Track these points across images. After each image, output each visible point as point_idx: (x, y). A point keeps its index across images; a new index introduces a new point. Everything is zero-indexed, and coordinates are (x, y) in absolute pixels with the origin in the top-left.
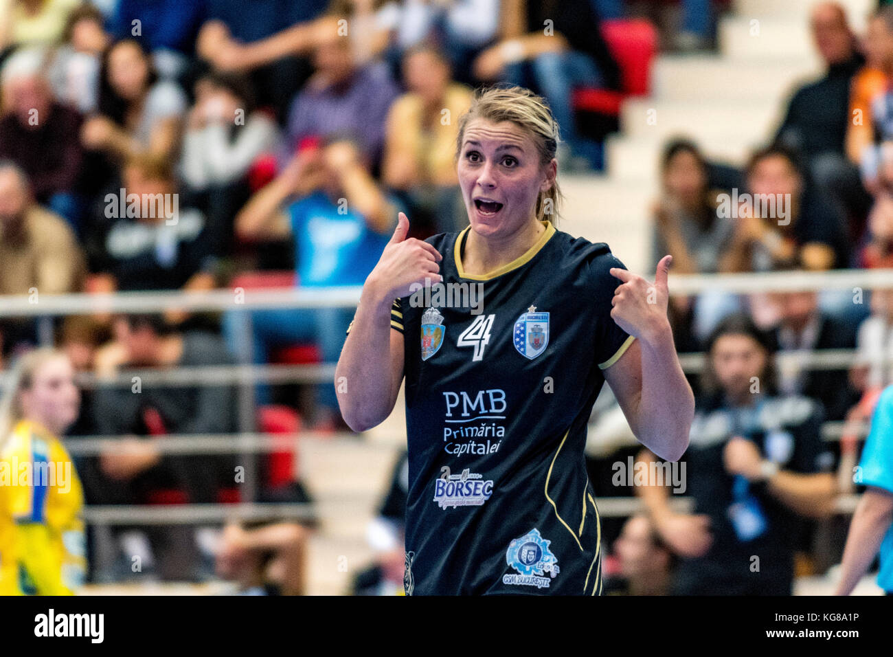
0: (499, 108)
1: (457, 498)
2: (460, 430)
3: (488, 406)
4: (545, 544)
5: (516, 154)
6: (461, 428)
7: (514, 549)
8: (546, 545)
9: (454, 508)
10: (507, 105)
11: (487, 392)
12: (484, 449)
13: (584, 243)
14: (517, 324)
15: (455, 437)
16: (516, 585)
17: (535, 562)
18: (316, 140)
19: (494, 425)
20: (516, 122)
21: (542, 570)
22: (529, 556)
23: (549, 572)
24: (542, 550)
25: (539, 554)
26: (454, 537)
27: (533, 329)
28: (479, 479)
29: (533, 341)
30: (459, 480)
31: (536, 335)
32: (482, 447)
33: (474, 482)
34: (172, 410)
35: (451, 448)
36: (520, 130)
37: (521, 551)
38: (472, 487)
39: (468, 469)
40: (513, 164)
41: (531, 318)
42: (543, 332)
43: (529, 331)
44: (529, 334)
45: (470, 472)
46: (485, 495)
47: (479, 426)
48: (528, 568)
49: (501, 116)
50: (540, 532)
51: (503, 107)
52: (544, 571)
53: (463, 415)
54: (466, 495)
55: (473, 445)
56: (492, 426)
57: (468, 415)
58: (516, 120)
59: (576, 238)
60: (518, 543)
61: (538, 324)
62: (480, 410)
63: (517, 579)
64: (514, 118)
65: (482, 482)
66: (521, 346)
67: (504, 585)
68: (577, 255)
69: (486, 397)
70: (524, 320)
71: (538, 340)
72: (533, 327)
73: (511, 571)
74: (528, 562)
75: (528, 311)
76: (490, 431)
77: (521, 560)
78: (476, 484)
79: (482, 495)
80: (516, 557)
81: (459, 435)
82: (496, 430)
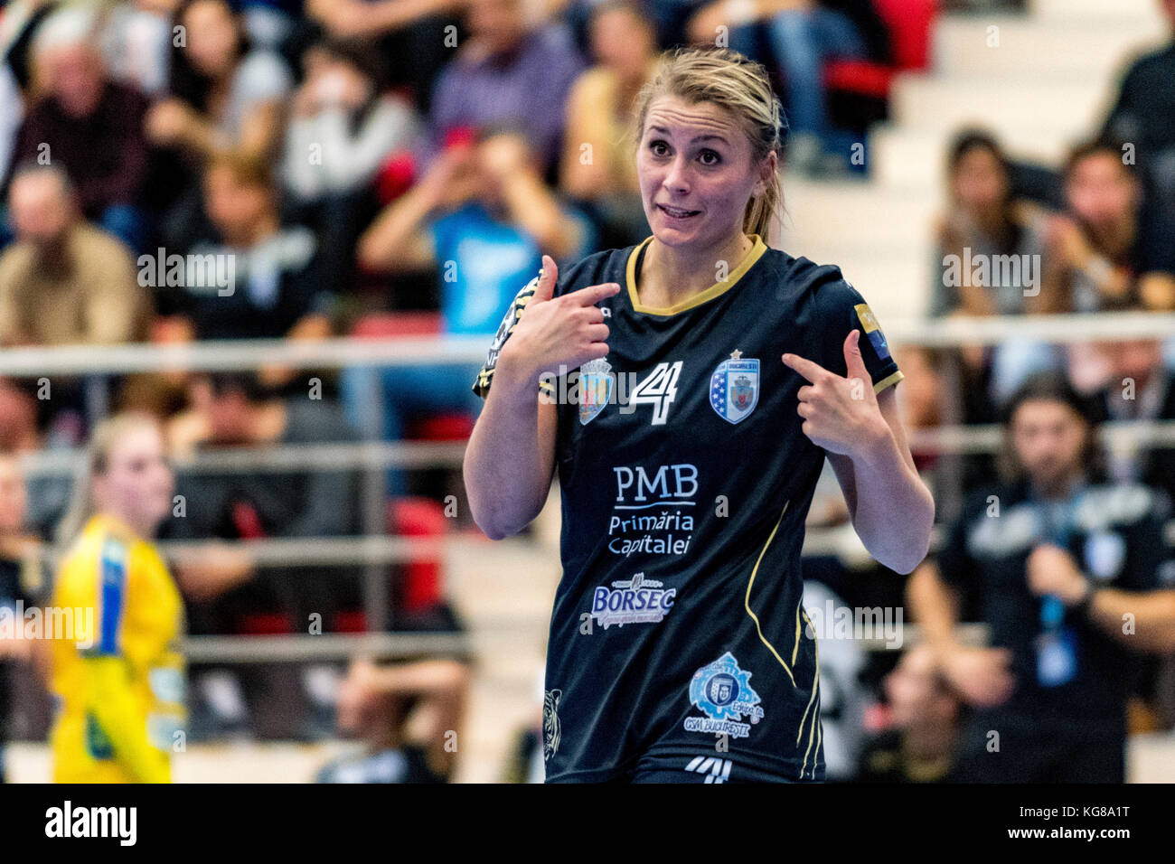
0: (697, 82)
1: (624, 612)
2: (631, 520)
3: (672, 488)
4: (743, 677)
5: (718, 147)
6: (634, 517)
7: (700, 680)
8: (745, 678)
9: (620, 626)
10: (709, 78)
11: (673, 467)
12: (663, 546)
13: (807, 266)
14: (716, 375)
15: (625, 530)
16: (703, 733)
17: (730, 701)
18: (468, 132)
19: (679, 513)
20: (721, 103)
21: (738, 713)
22: (721, 693)
23: (749, 716)
24: (740, 686)
25: (735, 691)
26: (619, 666)
27: (736, 382)
28: (658, 588)
29: (736, 399)
30: (629, 588)
31: (741, 390)
32: (660, 544)
33: (650, 591)
34: (271, 505)
35: (619, 546)
36: (725, 114)
37: (710, 684)
38: (647, 597)
39: (642, 574)
40: (714, 160)
41: (735, 366)
42: (751, 386)
43: (731, 384)
44: (732, 388)
45: (645, 578)
46: (664, 607)
47: (659, 516)
48: (719, 709)
49: (699, 94)
50: (738, 659)
51: (702, 82)
52: (741, 714)
53: (637, 499)
54: (637, 608)
55: (649, 540)
56: (676, 515)
57: (644, 499)
58: (721, 100)
59: (796, 258)
60: (705, 674)
61: (745, 374)
62: (662, 493)
63: (704, 724)
64: (719, 97)
65: (662, 591)
66: (720, 406)
67: (686, 732)
68: (799, 281)
69: (670, 475)
70: (725, 370)
71: (744, 397)
72: (736, 378)
73: (696, 712)
74: (720, 701)
75: (730, 357)
76: (673, 522)
77: (710, 698)
78: (653, 594)
79: (660, 607)
80: (704, 693)
81: (629, 526)
82: (682, 521)
